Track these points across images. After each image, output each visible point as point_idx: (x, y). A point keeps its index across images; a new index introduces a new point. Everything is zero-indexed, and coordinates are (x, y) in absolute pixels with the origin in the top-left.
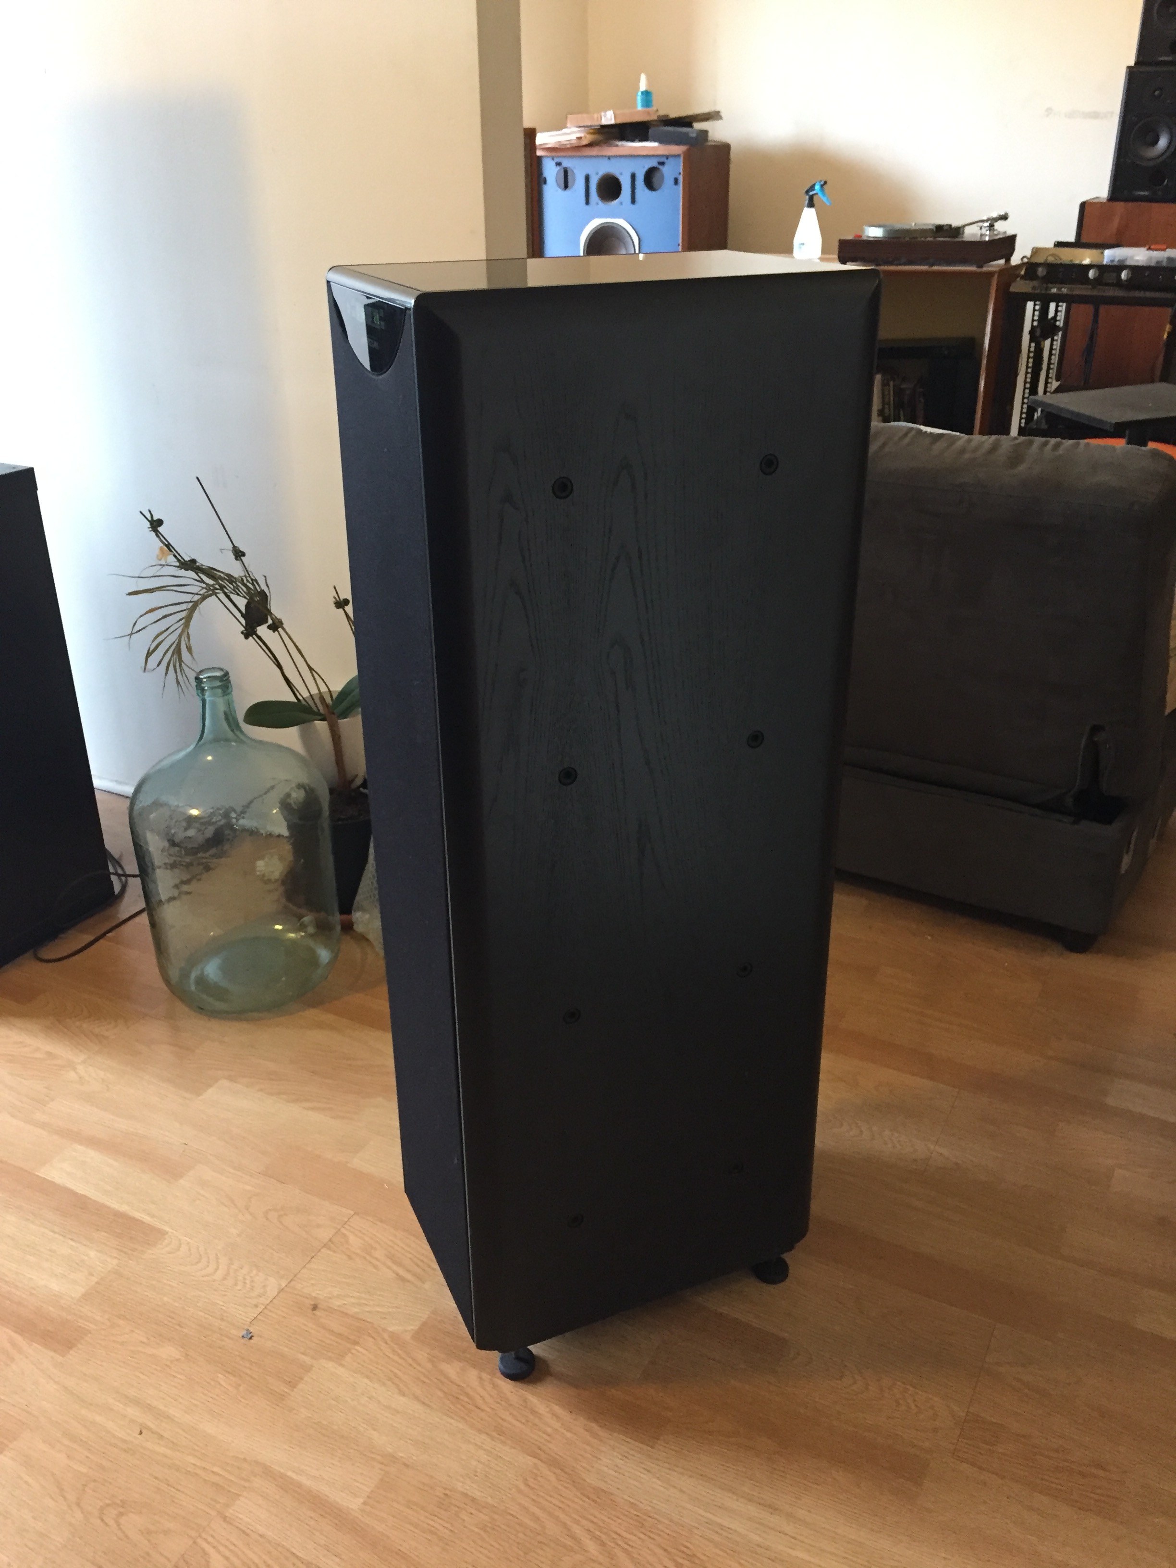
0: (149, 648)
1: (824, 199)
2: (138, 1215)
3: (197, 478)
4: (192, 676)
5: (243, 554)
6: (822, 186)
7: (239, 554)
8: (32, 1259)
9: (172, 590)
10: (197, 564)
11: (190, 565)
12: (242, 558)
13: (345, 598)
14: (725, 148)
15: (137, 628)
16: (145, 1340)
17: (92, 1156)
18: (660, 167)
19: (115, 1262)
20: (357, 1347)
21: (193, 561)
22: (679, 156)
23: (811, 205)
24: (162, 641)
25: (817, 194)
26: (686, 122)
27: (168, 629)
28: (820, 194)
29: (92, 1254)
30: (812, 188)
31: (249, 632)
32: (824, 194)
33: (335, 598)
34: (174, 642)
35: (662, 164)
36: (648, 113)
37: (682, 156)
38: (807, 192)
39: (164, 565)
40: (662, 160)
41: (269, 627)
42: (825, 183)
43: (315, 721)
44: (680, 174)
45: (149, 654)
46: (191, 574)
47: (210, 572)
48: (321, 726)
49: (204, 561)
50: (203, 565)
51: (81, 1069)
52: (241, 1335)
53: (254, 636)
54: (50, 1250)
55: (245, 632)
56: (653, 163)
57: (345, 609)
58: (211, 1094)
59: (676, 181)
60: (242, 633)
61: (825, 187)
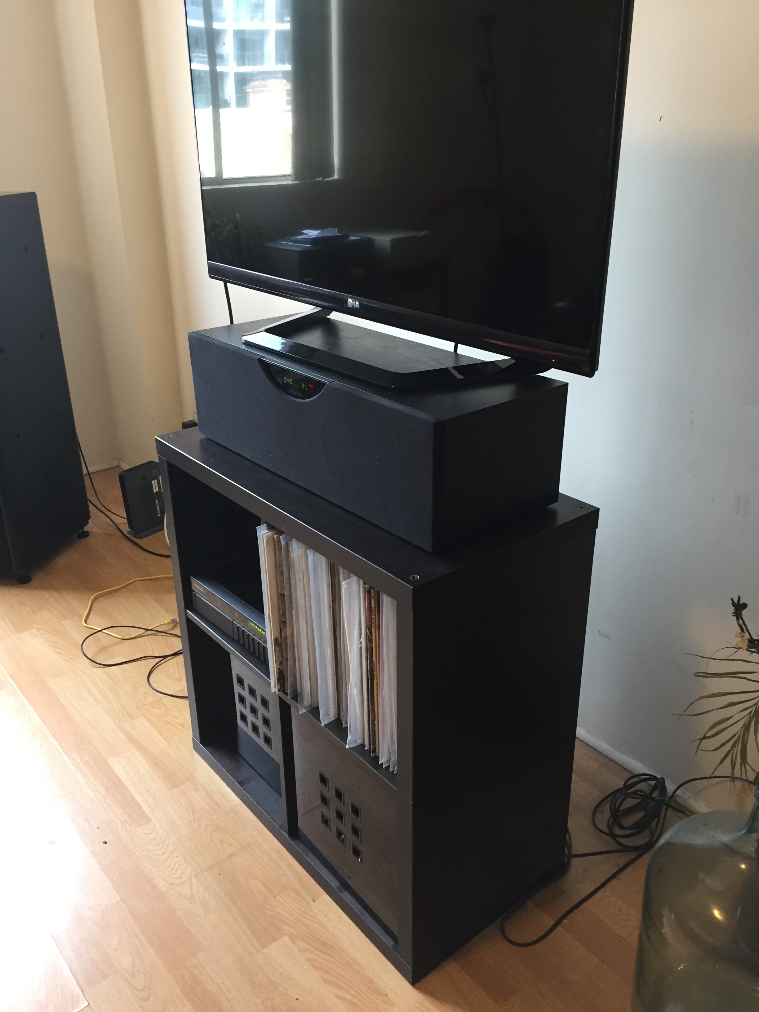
39: (739, 650)
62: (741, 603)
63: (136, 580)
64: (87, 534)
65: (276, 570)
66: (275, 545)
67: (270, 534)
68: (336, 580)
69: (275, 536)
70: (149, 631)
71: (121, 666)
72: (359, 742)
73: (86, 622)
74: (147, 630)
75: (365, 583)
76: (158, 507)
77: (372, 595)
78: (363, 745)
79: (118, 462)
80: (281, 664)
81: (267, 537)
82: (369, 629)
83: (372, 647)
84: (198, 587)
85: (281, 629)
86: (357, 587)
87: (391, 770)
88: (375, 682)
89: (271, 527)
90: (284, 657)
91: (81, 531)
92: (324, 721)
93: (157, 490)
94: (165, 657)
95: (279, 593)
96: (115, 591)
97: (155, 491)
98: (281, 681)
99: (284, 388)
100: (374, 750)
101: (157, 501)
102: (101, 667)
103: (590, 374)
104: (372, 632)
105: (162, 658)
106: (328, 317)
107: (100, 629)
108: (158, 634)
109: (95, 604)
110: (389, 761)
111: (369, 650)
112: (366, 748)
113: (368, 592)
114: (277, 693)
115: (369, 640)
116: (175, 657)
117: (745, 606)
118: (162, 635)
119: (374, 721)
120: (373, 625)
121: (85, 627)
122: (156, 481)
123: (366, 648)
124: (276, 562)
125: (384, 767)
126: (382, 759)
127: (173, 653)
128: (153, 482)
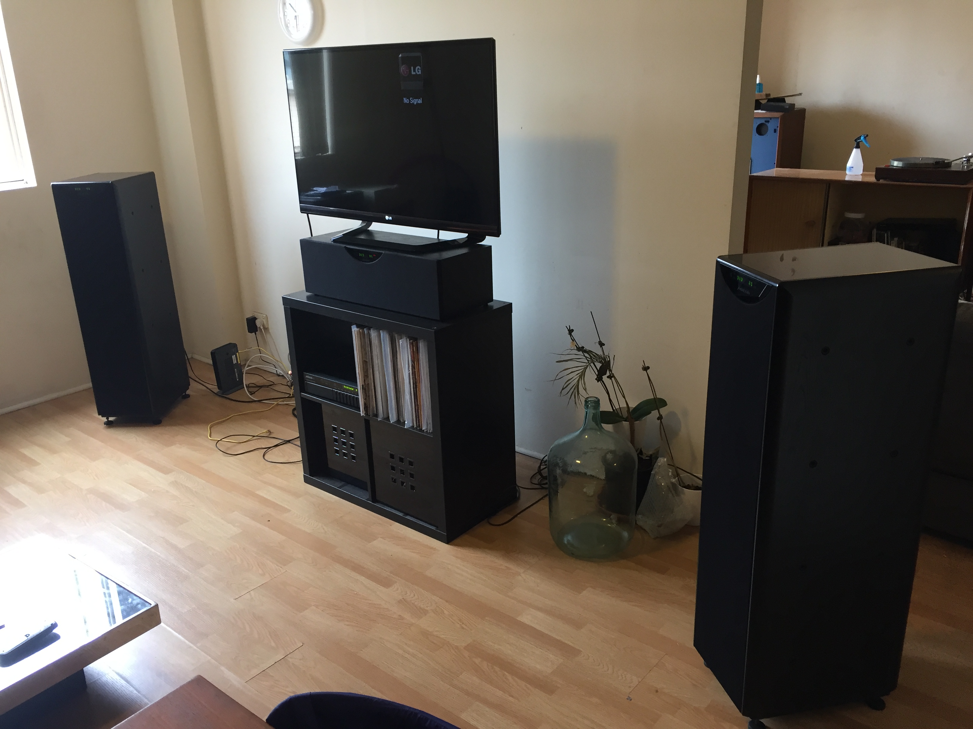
0: (563, 387)
1: (867, 145)
2: (566, 642)
3: (591, 312)
4: (583, 400)
5: (604, 345)
6: (865, 138)
7: (601, 344)
8: (525, 655)
9: (575, 361)
10: (584, 349)
11: (581, 349)
12: (603, 346)
13: (648, 366)
14: (803, 111)
15: (558, 378)
16: (584, 694)
17: (540, 615)
18: (767, 124)
19: (562, 660)
20: (679, 710)
21: (583, 347)
22: (778, 118)
23: (858, 147)
24: (570, 383)
25: (862, 141)
26: (782, 100)
27: (572, 378)
28: (864, 141)
29: (551, 656)
30: (859, 138)
31: (599, 379)
32: (866, 141)
33: (643, 366)
34: (575, 384)
35: (768, 122)
36: (761, 95)
37: (780, 118)
38: (856, 140)
39: (572, 350)
40: (768, 120)
41: (608, 377)
42: (867, 136)
43: (623, 422)
44: (778, 127)
45: (563, 389)
46: (581, 353)
47: (589, 352)
48: (626, 424)
49: (587, 348)
50: (587, 349)
51: (523, 575)
52: (626, 698)
53: (601, 381)
54: (532, 652)
55: (597, 379)
56: (763, 121)
57: (647, 371)
58: (585, 592)
59: (775, 131)
60: (596, 379)
61: (867, 138)
62: (571, 329)
63: (234, 415)
64: (188, 396)
65: (361, 348)
66: (360, 335)
67: (358, 329)
68: (394, 345)
69: (361, 330)
70: (255, 437)
71: (244, 454)
72: (411, 425)
73: (210, 436)
74: (254, 436)
75: (410, 340)
76: (236, 374)
77: (414, 344)
78: (413, 426)
79: (192, 355)
80: (365, 399)
81: (357, 331)
82: (413, 361)
83: (415, 372)
84: (309, 377)
85: (365, 380)
86: (406, 343)
87: (428, 432)
88: (418, 389)
89: (358, 326)
90: (367, 395)
91: (184, 394)
92: (392, 421)
93: (236, 362)
94: (270, 448)
95: (364, 360)
96: (224, 421)
97: (234, 363)
98: (366, 409)
99: (360, 259)
100: (419, 426)
101: (235, 369)
102: (231, 456)
103: (498, 236)
104: (415, 363)
105: (267, 449)
106: (368, 229)
107: (220, 439)
108: (262, 438)
109: (211, 429)
110: (427, 429)
111: (414, 373)
112: (415, 427)
113: (411, 344)
114: (364, 416)
115: (413, 367)
116: (275, 448)
117: (573, 330)
118: (264, 439)
119: (418, 410)
120: (415, 360)
121: (211, 440)
122: (234, 356)
123: (412, 373)
124: (361, 344)
125: (425, 431)
126: (424, 427)
127: (274, 445)
128: (233, 356)
